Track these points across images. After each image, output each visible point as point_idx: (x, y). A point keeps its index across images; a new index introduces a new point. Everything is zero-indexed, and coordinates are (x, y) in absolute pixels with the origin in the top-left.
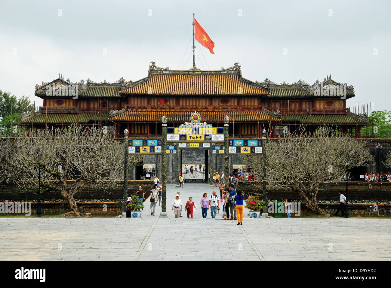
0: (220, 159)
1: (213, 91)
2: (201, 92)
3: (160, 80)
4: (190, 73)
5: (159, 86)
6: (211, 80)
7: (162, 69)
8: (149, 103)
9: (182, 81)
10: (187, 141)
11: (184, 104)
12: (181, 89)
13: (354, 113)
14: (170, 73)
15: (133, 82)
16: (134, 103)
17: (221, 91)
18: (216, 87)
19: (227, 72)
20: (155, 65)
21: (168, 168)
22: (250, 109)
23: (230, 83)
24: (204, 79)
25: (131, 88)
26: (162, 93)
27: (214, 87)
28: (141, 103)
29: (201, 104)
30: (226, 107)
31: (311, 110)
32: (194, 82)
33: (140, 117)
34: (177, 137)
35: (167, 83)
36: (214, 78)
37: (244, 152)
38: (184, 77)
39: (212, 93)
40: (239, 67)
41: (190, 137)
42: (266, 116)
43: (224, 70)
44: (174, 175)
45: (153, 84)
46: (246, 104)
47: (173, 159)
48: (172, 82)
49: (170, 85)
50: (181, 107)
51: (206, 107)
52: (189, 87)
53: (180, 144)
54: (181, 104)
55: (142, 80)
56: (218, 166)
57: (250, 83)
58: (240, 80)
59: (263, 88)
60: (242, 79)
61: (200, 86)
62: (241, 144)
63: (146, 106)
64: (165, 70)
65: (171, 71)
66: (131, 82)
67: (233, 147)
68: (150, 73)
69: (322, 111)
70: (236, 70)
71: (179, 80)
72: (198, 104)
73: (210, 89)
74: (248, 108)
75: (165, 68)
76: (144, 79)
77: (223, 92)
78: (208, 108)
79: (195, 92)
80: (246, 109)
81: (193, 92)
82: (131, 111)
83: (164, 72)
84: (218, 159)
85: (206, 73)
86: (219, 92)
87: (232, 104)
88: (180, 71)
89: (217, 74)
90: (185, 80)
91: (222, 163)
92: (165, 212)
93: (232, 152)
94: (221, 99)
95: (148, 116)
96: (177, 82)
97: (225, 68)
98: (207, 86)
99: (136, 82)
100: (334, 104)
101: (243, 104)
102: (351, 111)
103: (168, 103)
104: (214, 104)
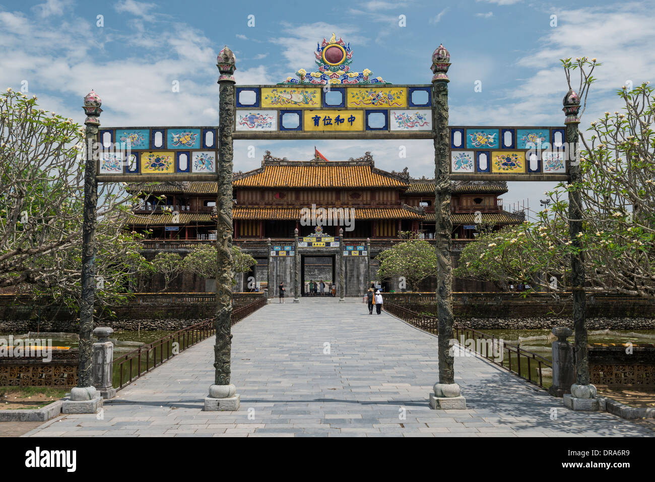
0: (351, 265)
1: (341, 183)
2: (327, 184)
3: (276, 172)
4: (312, 164)
5: (275, 178)
6: (338, 172)
7: (279, 159)
8: (263, 197)
9: (303, 173)
10: (305, 132)
11: (306, 199)
12: (302, 181)
13: (508, 211)
14: (288, 164)
15: (243, 173)
16: (244, 199)
17: (351, 183)
18: (344, 179)
19: (357, 164)
20: (271, 155)
21: (284, 278)
22: (386, 204)
23: (361, 175)
24: (330, 171)
25: (240, 180)
26: (277, 185)
27: (342, 179)
28: (252, 198)
29: (326, 199)
30: (356, 203)
31: (457, 208)
32: (317, 173)
33: (250, 214)
34: (269, 121)
35: (284, 174)
36: (342, 170)
37: (502, 171)
38: (306, 168)
39: (339, 185)
40: (371, 157)
41: (316, 120)
42: (407, 212)
43: (353, 161)
44: (292, 287)
45: (267, 176)
46: (381, 199)
47: (292, 266)
48: (291, 174)
49: (288, 177)
50: (302, 202)
51: (332, 202)
52: (312, 179)
53: (299, 244)
54: (301, 198)
55: (254, 171)
56: (348, 274)
57: (385, 174)
58: (373, 171)
59: (402, 179)
60: (376, 170)
61: (325, 178)
62: (491, 144)
63: (258, 202)
64: (283, 161)
65: (290, 162)
66: (240, 173)
67: (466, 153)
68: (264, 164)
69: (469, 209)
70: (367, 161)
71: (299, 171)
72: (322, 199)
73: (337, 180)
74: (383, 204)
75: (282, 159)
76: (256, 171)
77: (353, 183)
78: (334, 204)
79: (319, 183)
80: (381, 204)
81: (316, 184)
82: (239, 208)
83: (281, 164)
84: (348, 265)
85: (332, 164)
86: (349, 184)
87: (365, 199)
88: (300, 162)
89: (345, 164)
90: (306, 171)
91: (353, 270)
92: (227, 383)
93: (461, 170)
94: (350, 193)
95: (260, 214)
96: (297, 173)
97: (355, 159)
98: (334, 177)
99: (246, 174)
100: (483, 202)
101: (377, 199)
102: (504, 209)
103: (285, 199)
104: (341, 198)
